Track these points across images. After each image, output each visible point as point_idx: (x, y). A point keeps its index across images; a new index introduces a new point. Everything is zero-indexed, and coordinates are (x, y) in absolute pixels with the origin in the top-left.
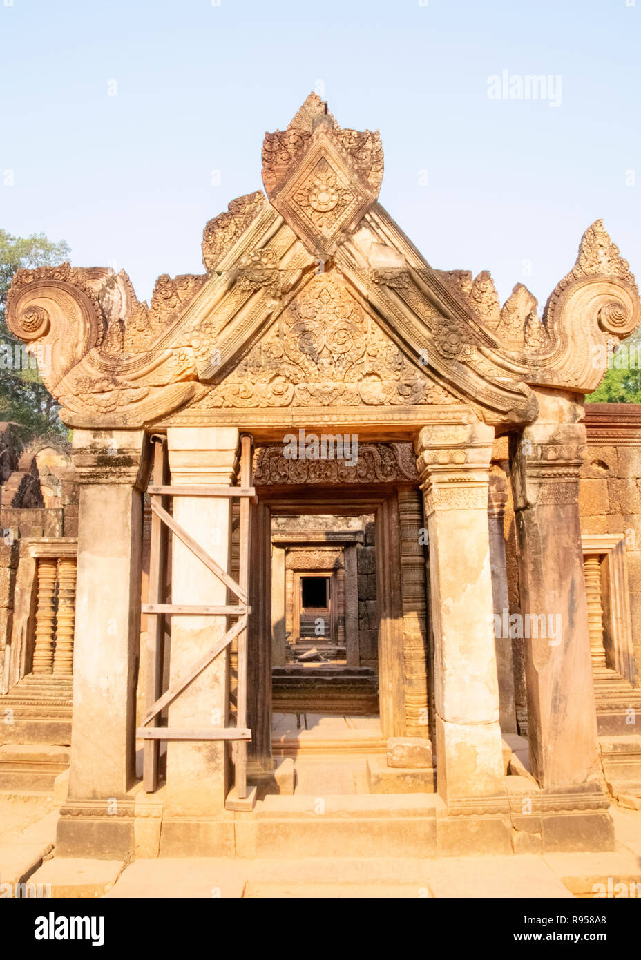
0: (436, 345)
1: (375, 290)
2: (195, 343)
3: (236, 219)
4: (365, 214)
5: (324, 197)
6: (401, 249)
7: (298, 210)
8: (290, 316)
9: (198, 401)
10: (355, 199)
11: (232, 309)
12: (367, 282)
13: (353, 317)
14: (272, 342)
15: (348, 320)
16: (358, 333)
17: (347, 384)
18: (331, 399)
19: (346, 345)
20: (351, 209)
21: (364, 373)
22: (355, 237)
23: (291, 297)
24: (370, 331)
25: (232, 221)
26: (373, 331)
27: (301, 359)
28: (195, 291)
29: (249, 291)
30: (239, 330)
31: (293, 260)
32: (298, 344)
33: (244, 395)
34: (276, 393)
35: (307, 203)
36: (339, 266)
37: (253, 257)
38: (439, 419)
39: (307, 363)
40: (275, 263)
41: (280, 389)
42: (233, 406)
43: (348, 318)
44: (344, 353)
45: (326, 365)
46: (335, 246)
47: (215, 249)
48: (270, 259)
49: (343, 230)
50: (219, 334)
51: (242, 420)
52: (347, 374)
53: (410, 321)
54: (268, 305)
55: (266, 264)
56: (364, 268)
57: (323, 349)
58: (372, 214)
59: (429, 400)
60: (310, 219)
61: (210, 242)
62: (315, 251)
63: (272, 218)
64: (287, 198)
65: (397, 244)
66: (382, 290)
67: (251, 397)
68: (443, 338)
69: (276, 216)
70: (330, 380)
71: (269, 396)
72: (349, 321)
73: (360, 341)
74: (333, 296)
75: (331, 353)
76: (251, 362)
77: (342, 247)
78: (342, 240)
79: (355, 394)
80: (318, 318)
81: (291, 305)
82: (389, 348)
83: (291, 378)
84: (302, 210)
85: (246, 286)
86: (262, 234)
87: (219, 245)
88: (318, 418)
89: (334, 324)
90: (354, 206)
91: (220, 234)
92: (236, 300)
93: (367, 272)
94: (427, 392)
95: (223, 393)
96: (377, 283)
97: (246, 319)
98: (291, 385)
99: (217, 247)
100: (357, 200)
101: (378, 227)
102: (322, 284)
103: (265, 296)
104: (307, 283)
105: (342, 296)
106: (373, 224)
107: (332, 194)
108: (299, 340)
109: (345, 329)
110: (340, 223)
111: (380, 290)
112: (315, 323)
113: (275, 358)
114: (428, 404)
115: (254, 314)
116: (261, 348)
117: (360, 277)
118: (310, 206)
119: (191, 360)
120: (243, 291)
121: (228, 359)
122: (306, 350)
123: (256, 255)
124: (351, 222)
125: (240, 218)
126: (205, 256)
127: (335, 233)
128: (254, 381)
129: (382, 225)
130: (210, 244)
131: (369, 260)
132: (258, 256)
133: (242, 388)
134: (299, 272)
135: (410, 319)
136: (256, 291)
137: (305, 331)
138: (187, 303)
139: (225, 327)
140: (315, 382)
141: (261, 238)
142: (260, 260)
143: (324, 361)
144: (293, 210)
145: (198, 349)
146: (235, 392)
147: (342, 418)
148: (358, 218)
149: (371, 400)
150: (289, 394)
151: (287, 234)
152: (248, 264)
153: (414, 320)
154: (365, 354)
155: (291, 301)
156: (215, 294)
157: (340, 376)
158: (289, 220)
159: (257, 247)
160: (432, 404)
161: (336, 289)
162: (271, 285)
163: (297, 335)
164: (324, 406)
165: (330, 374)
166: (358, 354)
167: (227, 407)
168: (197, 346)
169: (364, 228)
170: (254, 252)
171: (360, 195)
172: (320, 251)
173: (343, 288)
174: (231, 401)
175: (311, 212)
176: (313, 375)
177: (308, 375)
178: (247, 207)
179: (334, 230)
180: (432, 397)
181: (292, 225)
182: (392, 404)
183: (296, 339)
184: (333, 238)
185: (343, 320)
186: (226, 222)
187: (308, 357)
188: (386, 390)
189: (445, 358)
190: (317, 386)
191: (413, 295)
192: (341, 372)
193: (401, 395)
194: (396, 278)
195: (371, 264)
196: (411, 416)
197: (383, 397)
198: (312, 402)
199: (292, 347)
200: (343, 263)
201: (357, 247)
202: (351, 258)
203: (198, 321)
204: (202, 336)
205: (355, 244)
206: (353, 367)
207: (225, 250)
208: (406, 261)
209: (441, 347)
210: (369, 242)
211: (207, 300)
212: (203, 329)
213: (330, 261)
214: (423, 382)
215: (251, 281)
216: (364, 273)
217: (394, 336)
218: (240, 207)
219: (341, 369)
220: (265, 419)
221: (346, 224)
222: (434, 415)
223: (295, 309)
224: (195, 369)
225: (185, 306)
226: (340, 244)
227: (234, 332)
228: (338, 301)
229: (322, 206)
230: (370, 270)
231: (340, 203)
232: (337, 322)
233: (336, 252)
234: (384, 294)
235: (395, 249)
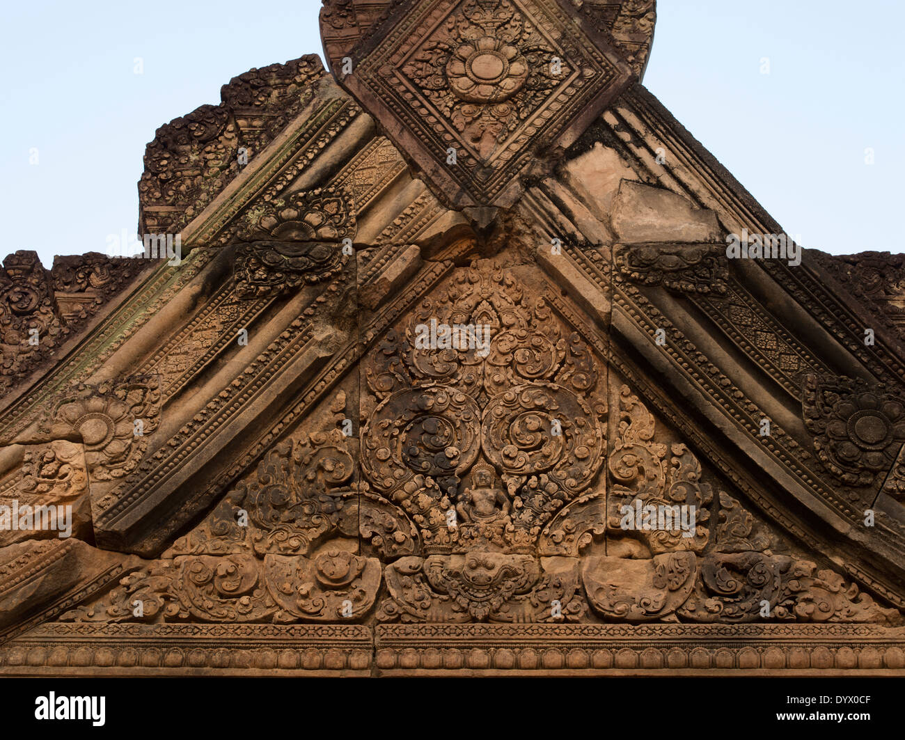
0: (817, 445)
1: (630, 300)
2: (91, 430)
3: (241, 122)
4: (603, 111)
5: (487, 66)
6: (705, 197)
7: (415, 98)
8: (383, 372)
9: (86, 602)
10: (576, 75)
11: (209, 342)
12: (607, 278)
13: (565, 377)
14: (323, 437)
15: (550, 385)
16: (581, 420)
17: (545, 562)
18: (495, 603)
19: (545, 450)
20: (563, 98)
21: (600, 531)
22: (573, 167)
23: (384, 321)
24: (617, 414)
25: (230, 127)
26: (623, 414)
27: (409, 486)
28: (107, 294)
29: (264, 295)
30: (226, 399)
31: (397, 221)
32: (400, 446)
33: (228, 585)
34: (325, 582)
35: (441, 82)
36: (528, 240)
37: (282, 209)
38: (835, 665)
39: (425, 500)
40: (344, 226)
41: (340, 567)
42: (192, 618)
43: (552, 379)
44: (537, 473)
45: (484, 506)
46: (515, 187)
47: (177, 192)
48: (331, 216)
49: (541, 147)
50: (166, 407)
51: (216, 658)
52: (546, 531)
53: (734, 383)
54: (319, 336)
55: (317, 228)
56: (599, 245)
57: (475, 462)
58: (624, 112)
59: (802, 609)
60: (449, 120)
61: (163, 176)
62: (458, 197)
63: (342, 118)
64: (385, 70)
65: (694, 185)
66: (652, 300)
67: (249, 593)
68: (838, 427)
69: (352, 114)
70: (491, 547)
71: (305, 588)
72: (555, 386)
73: (589, 440)
74: (507, 319)
75: (499, 472)
76: (257, 494)
77: (536, 191)
78: (537, 171)
79: (570, 591)
80: (463, 376)
81: (384, 342)
82: (674, 460)
83: (377, 541)
84: (426, 97)
85: (257, 283)
86: (311, 156)
87: (188, 182)
88: (454, 657)
89: (509, 395)
90: (572, 91)
91: (193, 157)
92: (223, 318)
93: (608, 255)
94: (794, 585)
95: (163, 581)
96: (635, 282)
97: (249, 370)
98: (376, 562)
99: (183, 188)
100: (581, 77)
101: (640, 142)
102: (477, 288)
103: (309, 311)
104: (433, 287)
105: (535, 322)
106: (626, 137)
107: (511, 61)
108: (403, 436)
109: (541, 408)
110: (532, 131)
111: (644, 299)
112: (453, 390)
113: (331, 485)
114: (799, 620)
115: (275, 357)
116: (289, 455)
117: (589, 269)
118: (447, 88)
119: (74, 476)
120: (247, 297)
121: (185, 478)
122: (424, 464)
123: (289, 205)
124: (562, 130)
125: (253, 118)
126: (146, 209)
127: (518, 154)
128: (260, 548)
129: (650, 140)
130: (163, 182)
131: (615, 224)
132: (297, 207)
133: (224, 565)
134: (411, 253)
135: (734, 376)
136: (284, 299)
137: (424, 413)
138: (80, 322)
139: (185, 390)
140: (447, 552)
141: (306, 167)
142: (301, 217)
143: (477, 494)
144: (400, 98)
145: (99, 445)
146: (202, 578)
147: (530, 656)
148: (582, 120)
149: (620, 607)
150: (370, 585)
151: (383, 153)
152: (266, 224)
153: (748, 380)
154: (603, 478)
155: (383, 332)
156: (165, 303)
157: (522, 537)
158: (389, 123)
159: (294, 188)
160: (810, 620)
161: (518, 303)
162: (329, 280)
163: (398, 423)
164: (474, 620)
165: (495, 528)
166: (579, 477)
167: (176, 619)
168: (96, 438)
169: (598, 145)
170: (286, 199)
171: (590, 66)
172: (474, 198)
173: (537, 301)
174: (187, 604)
175: (450, 104)
176: (442, 532)
177: (426, 533)
178: (275, 93)
179: (515, 147)
180: (809, 601)
181: (395, 133)
182: (684, 619)
183: (396, 432)
184: (511, 165)
185: (536, 383)
186: (214, 128)
187: (430, 482)
188: (663, 579)
189: (845, 483)
190: (455, 563)
191: (742, 315)
192: (528, 526)
193: (710, 594)
194: (692, 267)
195: (621, 233)
196: (748, 655)
197: (656, 598)
198: (437, 610)
199: (382, 453)
200: (539, 229)
201: (579, 190)
202: (562, 218)
203: (106, 372)
204: (117, 410)
205: (572, 183)
206: (565, 511)
207: (203, 196)
208: (721, 224)
209: (833, 450)
210: (614, 178)
211: (138, 319)
212: (121, 393)
213: (501, 225)
214: (779, 559)
215: (270, 270)
216: (598, 256)
217: (690, 427)
218: (255, 93)
219: (527, 516)
220: (287, 657)
221: (548, 133)
222: (819, 654)
223: (396, 353)
224: (87, 504)
225: (73, 331)
226: (530, 182)
227: (212, 405)
228: (524, 333)
229: (482, 88)
230: (616, 248)
231: (531, 81)
232: (518, 389)
233: (518, 201)
234: (656, 311)
235: (688, 197)
